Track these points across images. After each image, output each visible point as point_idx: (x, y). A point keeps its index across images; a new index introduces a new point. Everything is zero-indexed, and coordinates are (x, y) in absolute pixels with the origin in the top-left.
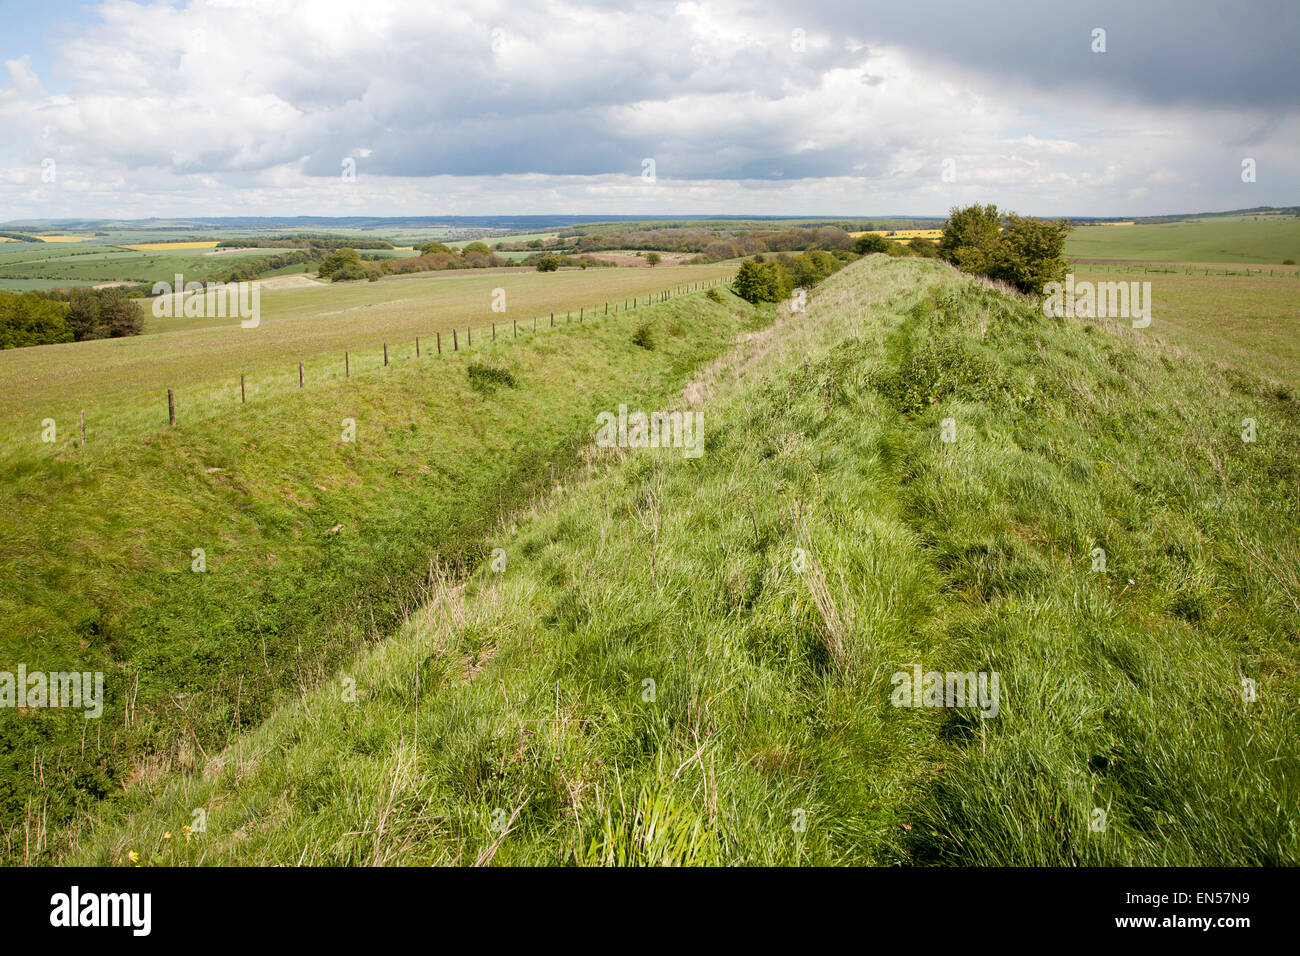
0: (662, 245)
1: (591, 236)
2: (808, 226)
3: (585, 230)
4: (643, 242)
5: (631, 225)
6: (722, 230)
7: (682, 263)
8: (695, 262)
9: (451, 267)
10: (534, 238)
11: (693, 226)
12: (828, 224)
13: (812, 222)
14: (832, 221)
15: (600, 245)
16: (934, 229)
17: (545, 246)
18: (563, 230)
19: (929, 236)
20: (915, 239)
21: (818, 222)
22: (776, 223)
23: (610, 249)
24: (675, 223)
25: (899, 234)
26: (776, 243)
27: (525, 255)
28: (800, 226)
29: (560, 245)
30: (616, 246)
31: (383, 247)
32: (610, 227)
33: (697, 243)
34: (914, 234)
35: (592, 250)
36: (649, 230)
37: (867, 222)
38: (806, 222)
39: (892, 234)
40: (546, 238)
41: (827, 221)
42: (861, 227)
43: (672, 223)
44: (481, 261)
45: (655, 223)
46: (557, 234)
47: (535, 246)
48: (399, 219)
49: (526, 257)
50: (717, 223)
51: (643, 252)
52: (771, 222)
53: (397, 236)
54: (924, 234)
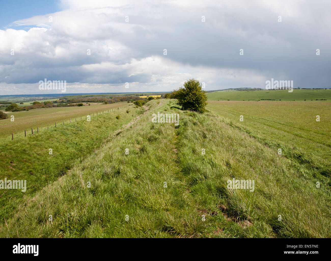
0: (93, 101)
2: (127, 95)
4: (87, 100)
6: (105, 97)
9: (43, 107)
11: (97, 96)
12: (132, 94)
13: (127, 94)
14: (133, 94)
16: (158, 95)
17: (58, 102)
21: (129, 94)
22: (118, 94)
26: (122, 99)
28: (125, 95)
30: (80, 101)
32: (74, 97)
33: (102, 100)
35: (74, 103)
37: (142, 94)
38: (126, 94)
41: (131, 94)
42: (140, 95)
46: (59, 99)
50: (103, 95)
51: (88, 103)
52: (117, 94)
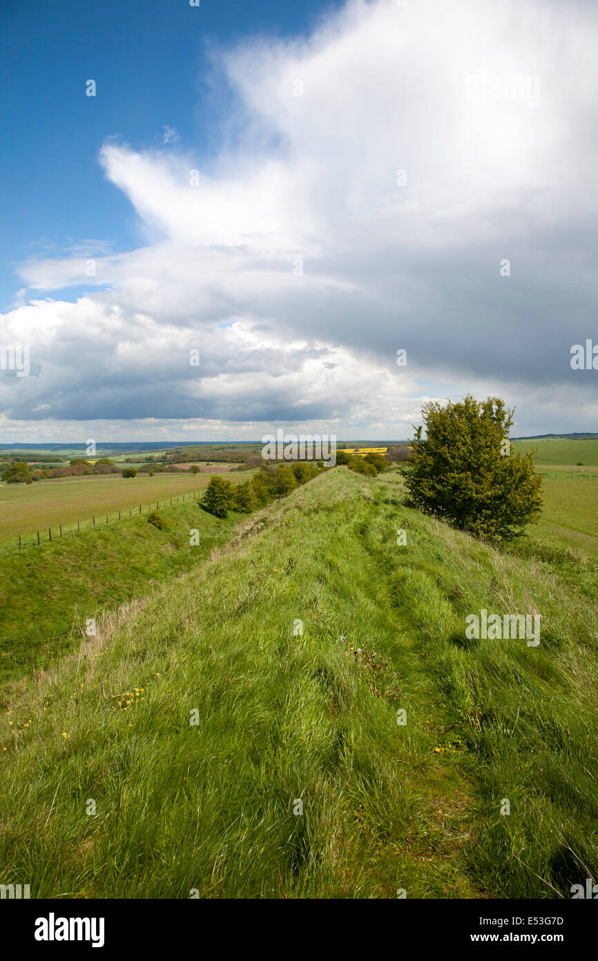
1: (183, 454)
3: (180, 450)
4: (214, 457)
5: (208, 447)
7: (232, 470)
8: (240, 469)
9: (86, 473)
10: (149, 455)
15: (186, 459)
16: (380, 447)
17: (155, 459)
18: (167, 450)
19: (379, 451)
20: (370, 453)
23: (191, 461)
24: (234, 446)
25: (361, 450)
27: (141, 465)
29: (164, 459)
31: (57, 461)
33: (243, 457)
34: (369, 450)
35: (180, 462)
36: (218, 450)
39: (357, 451)
40: (157, 455)
43: (231, 446)
44: (105, 470)
45: (222, 446)
46: (165, 453)
47: (149, 459)
48: (75, 444)
49: (140, 466)
53: (72, 454)
54: (375, 450)
